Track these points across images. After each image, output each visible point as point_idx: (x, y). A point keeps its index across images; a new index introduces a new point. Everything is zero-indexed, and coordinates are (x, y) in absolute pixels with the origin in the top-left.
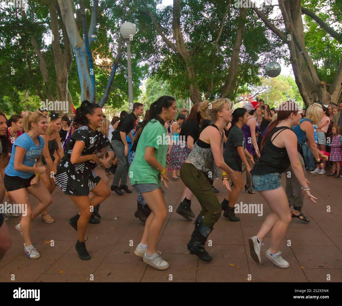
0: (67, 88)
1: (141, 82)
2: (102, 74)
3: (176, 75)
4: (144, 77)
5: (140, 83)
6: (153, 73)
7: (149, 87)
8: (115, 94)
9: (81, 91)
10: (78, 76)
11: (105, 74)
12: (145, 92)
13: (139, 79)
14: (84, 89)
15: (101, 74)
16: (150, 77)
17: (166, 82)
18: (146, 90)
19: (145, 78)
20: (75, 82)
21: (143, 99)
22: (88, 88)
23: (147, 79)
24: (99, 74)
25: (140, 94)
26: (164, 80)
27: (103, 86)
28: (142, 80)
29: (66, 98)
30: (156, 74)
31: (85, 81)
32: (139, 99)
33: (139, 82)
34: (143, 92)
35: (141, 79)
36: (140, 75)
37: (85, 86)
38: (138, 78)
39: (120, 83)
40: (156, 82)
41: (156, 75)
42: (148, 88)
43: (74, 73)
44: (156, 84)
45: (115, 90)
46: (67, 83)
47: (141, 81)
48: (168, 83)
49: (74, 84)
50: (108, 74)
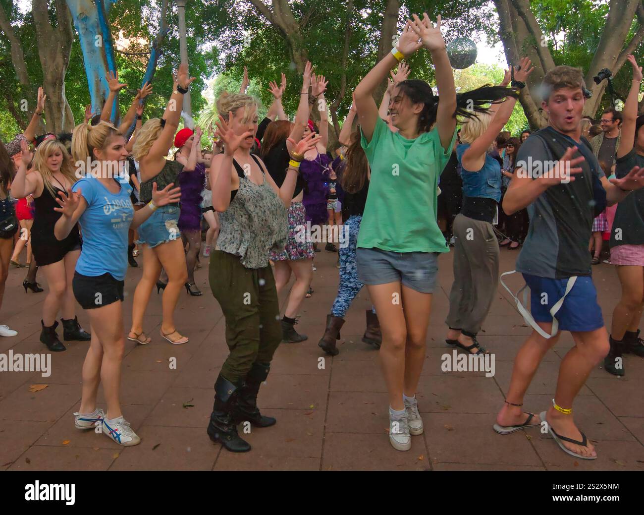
0: (64, 97)
1: (205, 82)
2: (129, 68)
3: (274, 68)
4: (210, 74)
5: (204, 84)
6: (229, 65)
8: (154, 107)
9: (90, 102)
10: (84, 73)
11: (134, 68)
12: (213, 102)
13: (201, 77)
14: (97, 97)
15: (126, 68)
16: (223, 73)
17: (253, 81)
18: (214, 98)
19: (212, 75)
20: (78, 85)
21: (211, 115)
23: (216, 77)
24: (123, 69)
25: (203, 106)
26: (250, 77)
27: (131, 91)
28: (207, 78)
29: (62, 115)
30: (235, 67)
31: (98, 82)
32: (201, 116)
33: (201, 83)
34: (209, 103)
35: (205, 76)
36: (203, 69)
37: (98, 90)
38: (198, 75)
39: (164, 86)
40: (234, 83)
41: (233, 68)
42: (218, 93)
43: (76, 68)
44: (235, 87)
45: (154, 98)
46: (64, 87)
47: (205, 81)
48: (258, 83)
49: (76, 89)
50: (141, 69)
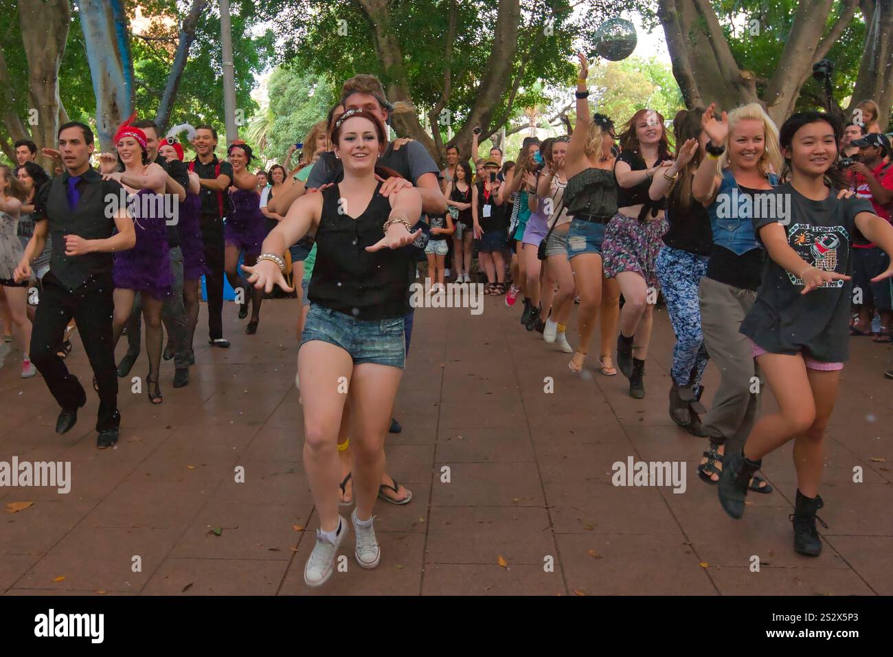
0: (57, 97)
1: (255, 79)
2: (150, 58)
3: (351, 59)
4: (263, 66)
5: (254, 81)
6: (289, 56)
7: (277, 93)
8: (184, 112)
9: (94, 106)
10: (87, 64)
11: (157, 58)
12: (268, 106)
13: (250, 72)
14: (104, 98)
15: (146, 58)
16: (282, 67)
17: (322, 78)
18: (269, 100)
19: (265, 69)
20: (77, 82)
21: (264, 124)
22: (114, 95)
23: (271, 71)
24: (142, 59)
25: (253, 112)
26: (319, 72)
27: (153, 90)
28: (259, 74)
29: (55, 124)
30: (297, 57)
31: (106, 77)
32: (250, 126)
33: (251, 79)
34: (262, 107)
35: (256, 71)
36: (254, 60)
37: (105, 90)
38: (247, 68)
39: (199, 84)
40: (296, 80)
41: (296, 59)
42: (273, 95)
43: (75, 58)
44: (295, 83)
45: (185, 100)
46: (57, 84)
47: (256, 76)
48: (329, 81)
49: (75, 87)
50: (166, 60)
